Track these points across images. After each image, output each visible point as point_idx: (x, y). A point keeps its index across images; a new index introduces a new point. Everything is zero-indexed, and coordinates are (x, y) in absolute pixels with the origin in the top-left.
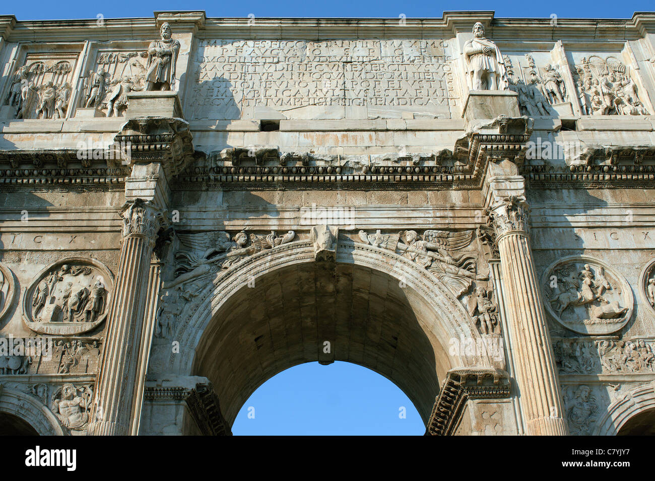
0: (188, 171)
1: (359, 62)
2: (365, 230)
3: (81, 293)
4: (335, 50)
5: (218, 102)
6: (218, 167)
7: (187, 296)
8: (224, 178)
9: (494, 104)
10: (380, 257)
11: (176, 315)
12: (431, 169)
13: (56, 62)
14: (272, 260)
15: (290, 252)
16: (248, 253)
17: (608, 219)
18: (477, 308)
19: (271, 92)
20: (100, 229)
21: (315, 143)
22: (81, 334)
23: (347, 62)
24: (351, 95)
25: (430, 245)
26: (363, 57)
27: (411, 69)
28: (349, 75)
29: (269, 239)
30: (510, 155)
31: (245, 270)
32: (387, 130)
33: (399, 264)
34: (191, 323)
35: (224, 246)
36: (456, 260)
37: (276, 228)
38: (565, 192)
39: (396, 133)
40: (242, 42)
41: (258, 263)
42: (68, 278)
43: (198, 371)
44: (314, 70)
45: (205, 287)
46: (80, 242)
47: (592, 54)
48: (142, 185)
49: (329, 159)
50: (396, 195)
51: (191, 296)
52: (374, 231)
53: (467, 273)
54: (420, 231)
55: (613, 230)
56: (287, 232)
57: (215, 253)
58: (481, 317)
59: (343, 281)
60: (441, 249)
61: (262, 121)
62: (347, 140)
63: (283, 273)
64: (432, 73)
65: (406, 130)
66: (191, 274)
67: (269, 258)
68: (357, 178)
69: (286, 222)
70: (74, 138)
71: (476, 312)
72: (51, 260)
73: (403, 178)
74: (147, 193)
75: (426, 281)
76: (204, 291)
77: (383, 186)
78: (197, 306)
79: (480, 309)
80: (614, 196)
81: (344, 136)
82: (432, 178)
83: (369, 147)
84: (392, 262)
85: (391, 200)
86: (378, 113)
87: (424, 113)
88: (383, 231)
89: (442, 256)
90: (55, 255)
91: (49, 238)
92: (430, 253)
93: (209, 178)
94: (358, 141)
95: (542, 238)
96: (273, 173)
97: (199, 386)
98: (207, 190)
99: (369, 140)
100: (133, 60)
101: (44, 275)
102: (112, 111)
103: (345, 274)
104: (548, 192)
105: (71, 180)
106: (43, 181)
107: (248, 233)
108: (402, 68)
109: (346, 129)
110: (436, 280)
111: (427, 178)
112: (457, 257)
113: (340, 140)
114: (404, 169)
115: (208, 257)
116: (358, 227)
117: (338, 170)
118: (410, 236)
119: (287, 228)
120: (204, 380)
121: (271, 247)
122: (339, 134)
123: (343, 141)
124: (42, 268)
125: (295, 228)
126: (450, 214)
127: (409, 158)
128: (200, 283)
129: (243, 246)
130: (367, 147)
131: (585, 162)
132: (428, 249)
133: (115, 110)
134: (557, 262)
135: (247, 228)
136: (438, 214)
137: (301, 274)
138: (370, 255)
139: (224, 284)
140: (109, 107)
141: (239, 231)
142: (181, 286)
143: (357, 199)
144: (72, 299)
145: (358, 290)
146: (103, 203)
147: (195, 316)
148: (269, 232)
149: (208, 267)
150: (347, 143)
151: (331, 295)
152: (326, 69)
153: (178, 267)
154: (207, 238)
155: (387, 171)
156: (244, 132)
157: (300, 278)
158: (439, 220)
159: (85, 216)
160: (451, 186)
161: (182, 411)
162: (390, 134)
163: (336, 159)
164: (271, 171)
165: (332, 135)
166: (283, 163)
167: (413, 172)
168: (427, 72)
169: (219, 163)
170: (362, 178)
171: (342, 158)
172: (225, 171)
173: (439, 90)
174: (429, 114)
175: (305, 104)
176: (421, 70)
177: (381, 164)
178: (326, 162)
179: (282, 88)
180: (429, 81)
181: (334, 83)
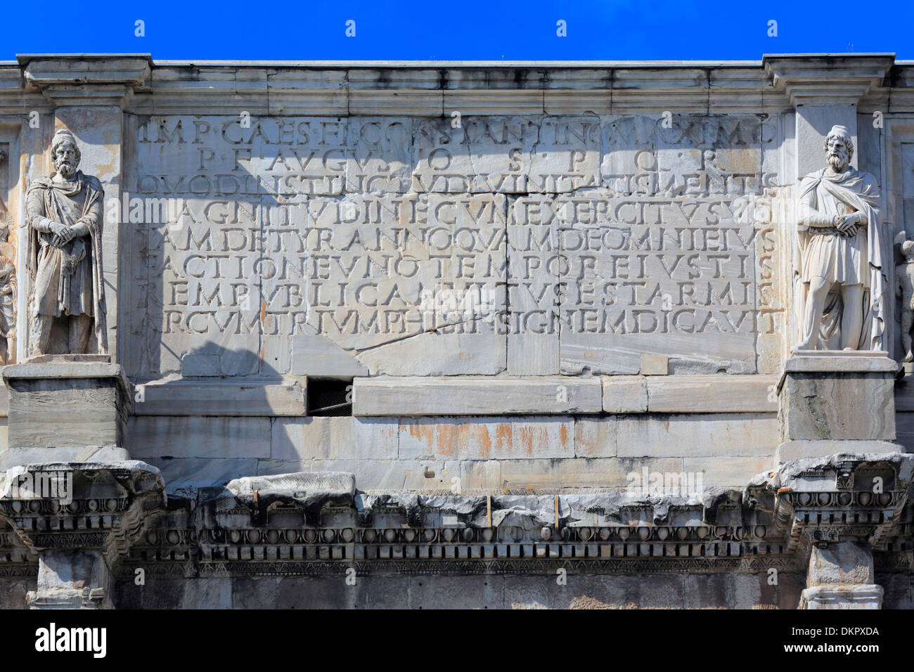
0: (153, 538)
1: (544, 194)
4: (486, 160)
5: (201, 322)
6: (218, 528)
8: (233, 555)
9: (839, 396)
12: (693, 532)
19: (329, 291)
21: (435, 450)
23: (515, 195)
24: (523, 300)
26: (555, 177)
27: (672, 217)
28: (518, 236)
32: (603, 415)
39: (623, 423)
44: (432, 223)
49: (466, 510)
61: (310, 381)
62: (510, 443)
64: (725, 230)
65: (647, 415)
68: (528, 552)
73: (632, 551)
77: (585, 565)
81: (502, 431)
82: (696, 550)
83: (560, 460)
86: (585, 358)
87: (695, 357)
93: (200, 552)
94: (536, 443)
96: (343, 541)
98: (197, 576)
99: (559, 440)
108: (650, 213)
109: (508, 410)
111: (684, 551)
113: (494, 441)
114: (634, 532)
117: (488, 534)
122: (492, 427)
123: (500, 443)
127: (646, 509)
130: (555, 461)
150: (509, 450)
152: (463, 220)
155: (596, 535)
156: (272, 418)
160: (737, 566)
162: (610, 423)
163: (479, 509)
164: (338, 538)
165: (474, 428)
166: (367, 520)
167: (653, 536)
168: (711, 226)
169: (224, 522)
170: (541, 552)
171: (496, 506)
172: (235, 537)
173: (736, 285)
174: (706, 359)
175: (411, 328)
176: (698, 221)
177: (585, 521)
178: (462, 517)
179: (355, 278)
180: (714, 255)
181: (481, 261)
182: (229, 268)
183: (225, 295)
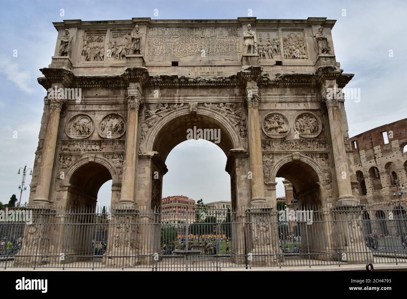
0: (148, 83)
1: (207, 37)
2: (206, 103)
3: (116, 125)
4: (198, 33)
5: (157, 54)
6: (158, 81)
7: (150, 126)
8: (160, 85)
9: (251, 60)
10: (211, 112)
11: (146, 132)
12: (229, 81)
13: (97, 37)
14: (176, 114)
15: (182, 111)
16: (169, 111)
17: (287, 99)
18: (240, 130)
19: (175, 50)
20: (120, 103)
21: (190, 71)
22: (117, 139)
23: (202, 37)
25: (227, 108)
26: (208, 35)
27: (225, 40)
28: (203, 43)
29: (175, 106)
30: (254, 79)
31: (168, 117)
32: (215, 66)
33: (217, 115)
34: (152, 134)
35: (161, 109)
36: (235, 113)
37: (177, 102)
38: (274, 89)
39: (218, 67)
40: (165, 29)
41: (172, 114)
42: (111, 120)
43: (154, 149)
44: (191, 41)
45: (155, 122)
46: (114, 108)
47: (292, 32)
48: (133, 91)
50: (216, 90)
51: (151, 126)
52: (210, 103)
53: (239, 118)
54: (224, 103)
55: (288, 103)
56: (181, 104)
57: (158, 111)
58: (242, 133)
59: (199, 119)
60: (231, 109)
61: (172, 62)
62: (201, 70)
63: (179, 118)
64: (233, 42)
65: (222, 66)
66: (150, 118)
67: (175, 113)
68: (204, 85)
69: (181, 100)
70: (108, 69)
71: (241, 131)
72: (105, 114)
73: (220, 85)
74: (135, 93)
75: (225, 121)
76: (155, 124)
77: (213, 87)
78: (153, 129)
79: (242, 130)
80: (290, 91)
81: (200, 68)
82: (229, 84)
83: (209, 72)
84: (214, 114)
85: (215, 93)
86: (212, 59)
87: (229, 59)
88: (212, 103)
89: (231, 112)
90: (106, 112)
91: (103, 106)
92: (227, 111)
93: (155, 85)
94: (205, 70)
95: (264, 106)
97: (155, 154)
98: (154, 89)
99: (209, 69)
100: (125, 36)
101: (104, 119)
102: (120, 57)
103: (200, 117)
104: (268, 89)
105: (109, 85)
106: (99, 86)
107: (168, 104)
108: (222, 40)
109: (201, 65)
110: (228, 120)
111: (228, 85)
112: (236, 112)
113: (199, 70)
114: (220, 81)
115: (156, 113)
116: (204, 102)
117: (198, 82)
118: (221, 105)
119: (181, 102)
120: (156, 152)
121: (176, 109)
122: (199, 68)
124: (103, 116)
125: (184, 102)
126: (234, 97)
127: (222, 78)
128: (153, 121)
129: (167, 108)
131: (281, 79)
132: (227, 110)
133: (121, 57)
134: (268, 114)
135: (168, 102)
136: (230, 98)
137: (186, 117)
138: (208, 112)
139: (161, 122)
140: (119, 56)
141: (166, 103)
142: (148, 122)
143: (204, 92)
144: (114, 127)
145: (204, 121)
146: (120, 94)
147: (153, 132)
148: (175, 104)
149: (156, 116)
151: (196, 122)
152: (195, 40)
153: (146, 116)
154: (155, 106)
155: (214, 82)
156: (166, 67)
157: (186, 118)
158: (231, 100)
159: (115, 99)
160: (235, 87)
161: (150, 162)
162: (216, 67)
163: (197, 78)
164: (175, 82)
165: (196, 68)
166: (180, 79)
167: (223, 82)
168: (231, 42)
169: (158, 80)
170: (206, 84)
171: (199, 78)
172: (160, 82)
173: (234, 49)
174: (230, 59)
175: (187, 55)
176: (229, 41)
177: (212, 80)
178: (194, 79)
179: (179, 48)
180: (231, 45)
181: (197, 46)
182: (161, 47)
183: (161, 50)
